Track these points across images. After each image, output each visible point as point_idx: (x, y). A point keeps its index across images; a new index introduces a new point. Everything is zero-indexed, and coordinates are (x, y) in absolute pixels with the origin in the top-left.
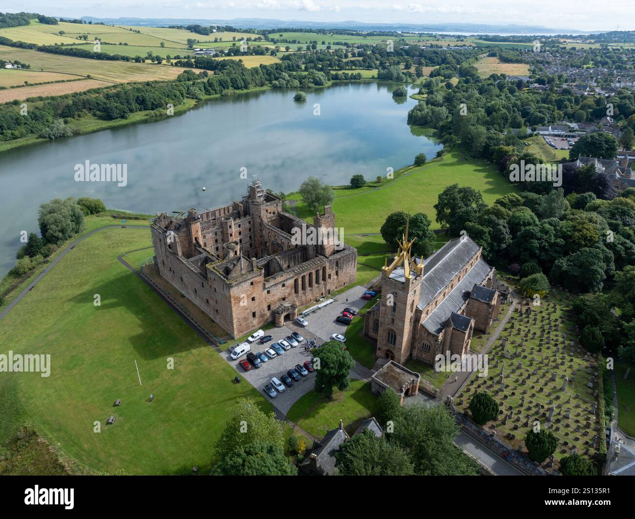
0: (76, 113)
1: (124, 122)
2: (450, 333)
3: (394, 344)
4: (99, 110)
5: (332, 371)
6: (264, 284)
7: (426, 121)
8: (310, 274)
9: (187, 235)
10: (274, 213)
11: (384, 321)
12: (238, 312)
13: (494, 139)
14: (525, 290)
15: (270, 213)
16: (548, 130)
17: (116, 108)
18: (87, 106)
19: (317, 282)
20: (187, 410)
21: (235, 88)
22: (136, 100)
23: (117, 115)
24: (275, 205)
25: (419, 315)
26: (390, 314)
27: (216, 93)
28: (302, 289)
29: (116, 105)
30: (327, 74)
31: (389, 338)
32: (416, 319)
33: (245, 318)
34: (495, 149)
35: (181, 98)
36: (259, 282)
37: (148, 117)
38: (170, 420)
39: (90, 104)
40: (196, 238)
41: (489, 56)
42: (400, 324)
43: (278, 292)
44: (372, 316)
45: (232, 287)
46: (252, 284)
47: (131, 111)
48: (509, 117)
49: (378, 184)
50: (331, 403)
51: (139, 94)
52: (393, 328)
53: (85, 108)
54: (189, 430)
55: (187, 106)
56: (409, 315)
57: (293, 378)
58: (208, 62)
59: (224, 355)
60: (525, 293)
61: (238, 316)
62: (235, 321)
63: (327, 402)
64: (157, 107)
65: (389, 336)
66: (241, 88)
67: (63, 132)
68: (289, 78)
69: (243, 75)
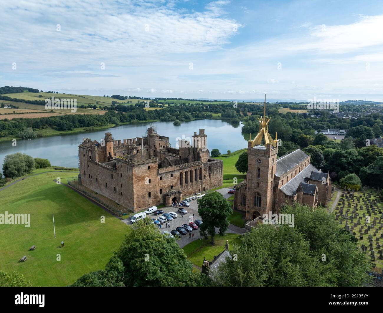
0: (41, 126)
1: (70, 132)
2: (301, 197)
3: (260, 206)
4: (55, 125)
5: (215, 211)
6: (158, 171)
7: (253, 131)
8: (191, 171)
9: (104, 151)
10: (164, 147)
11: (251, 186)
12: (138, 189)
13: (297, 132)
14: (345, 185)
15: (161, 146)
16: (328, 132)
17: (66, 124)
18: (49, 123)
19: (196, 180)
20: (91, 252)
21: (138, 120)
22: (79, 121)
23: (66, 128)
24: (165, 141)
25: (277, 181)
26: (255, 179)
27: (127, 122)
28: (185, 183)
29: (66, 122)
30: (192, 114)
31: (255, 202)
32: (275, 186)
33: (143, 196)
34: (298, 138)
35: (106, 122)
36: (154, 168)
37: (85, 130)
38: (76, 258)
39: (50, 122)
40: (109, 153)
41: (283, 108)
42: (264, 186)
43: (168, 181)
44: (239, 192)
45: (134, 166)
46: (149, 168)
47: (75, 127)
48: (303, 127)
49: (228, 155)
50: (214, 247)
51: (81, 118)
52: (259, 191)
53: (47, 124)
54: (91, 265)
55: (109, 126)
56: (270, 180)
57: (181, 232)
58: (123, 108)
59: (125, 222)
60: (345, 187)
61: (138, 193)
62: (135, 196)
63: (210, 246)
64: (91, 126)
65: (255, 200)
66: (142, 120)
67: (31, 135)
68: (170, 116)
69: (143, 113)
